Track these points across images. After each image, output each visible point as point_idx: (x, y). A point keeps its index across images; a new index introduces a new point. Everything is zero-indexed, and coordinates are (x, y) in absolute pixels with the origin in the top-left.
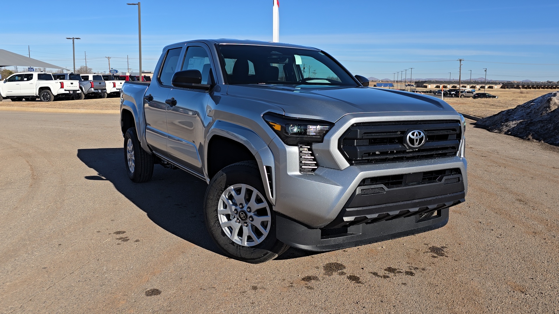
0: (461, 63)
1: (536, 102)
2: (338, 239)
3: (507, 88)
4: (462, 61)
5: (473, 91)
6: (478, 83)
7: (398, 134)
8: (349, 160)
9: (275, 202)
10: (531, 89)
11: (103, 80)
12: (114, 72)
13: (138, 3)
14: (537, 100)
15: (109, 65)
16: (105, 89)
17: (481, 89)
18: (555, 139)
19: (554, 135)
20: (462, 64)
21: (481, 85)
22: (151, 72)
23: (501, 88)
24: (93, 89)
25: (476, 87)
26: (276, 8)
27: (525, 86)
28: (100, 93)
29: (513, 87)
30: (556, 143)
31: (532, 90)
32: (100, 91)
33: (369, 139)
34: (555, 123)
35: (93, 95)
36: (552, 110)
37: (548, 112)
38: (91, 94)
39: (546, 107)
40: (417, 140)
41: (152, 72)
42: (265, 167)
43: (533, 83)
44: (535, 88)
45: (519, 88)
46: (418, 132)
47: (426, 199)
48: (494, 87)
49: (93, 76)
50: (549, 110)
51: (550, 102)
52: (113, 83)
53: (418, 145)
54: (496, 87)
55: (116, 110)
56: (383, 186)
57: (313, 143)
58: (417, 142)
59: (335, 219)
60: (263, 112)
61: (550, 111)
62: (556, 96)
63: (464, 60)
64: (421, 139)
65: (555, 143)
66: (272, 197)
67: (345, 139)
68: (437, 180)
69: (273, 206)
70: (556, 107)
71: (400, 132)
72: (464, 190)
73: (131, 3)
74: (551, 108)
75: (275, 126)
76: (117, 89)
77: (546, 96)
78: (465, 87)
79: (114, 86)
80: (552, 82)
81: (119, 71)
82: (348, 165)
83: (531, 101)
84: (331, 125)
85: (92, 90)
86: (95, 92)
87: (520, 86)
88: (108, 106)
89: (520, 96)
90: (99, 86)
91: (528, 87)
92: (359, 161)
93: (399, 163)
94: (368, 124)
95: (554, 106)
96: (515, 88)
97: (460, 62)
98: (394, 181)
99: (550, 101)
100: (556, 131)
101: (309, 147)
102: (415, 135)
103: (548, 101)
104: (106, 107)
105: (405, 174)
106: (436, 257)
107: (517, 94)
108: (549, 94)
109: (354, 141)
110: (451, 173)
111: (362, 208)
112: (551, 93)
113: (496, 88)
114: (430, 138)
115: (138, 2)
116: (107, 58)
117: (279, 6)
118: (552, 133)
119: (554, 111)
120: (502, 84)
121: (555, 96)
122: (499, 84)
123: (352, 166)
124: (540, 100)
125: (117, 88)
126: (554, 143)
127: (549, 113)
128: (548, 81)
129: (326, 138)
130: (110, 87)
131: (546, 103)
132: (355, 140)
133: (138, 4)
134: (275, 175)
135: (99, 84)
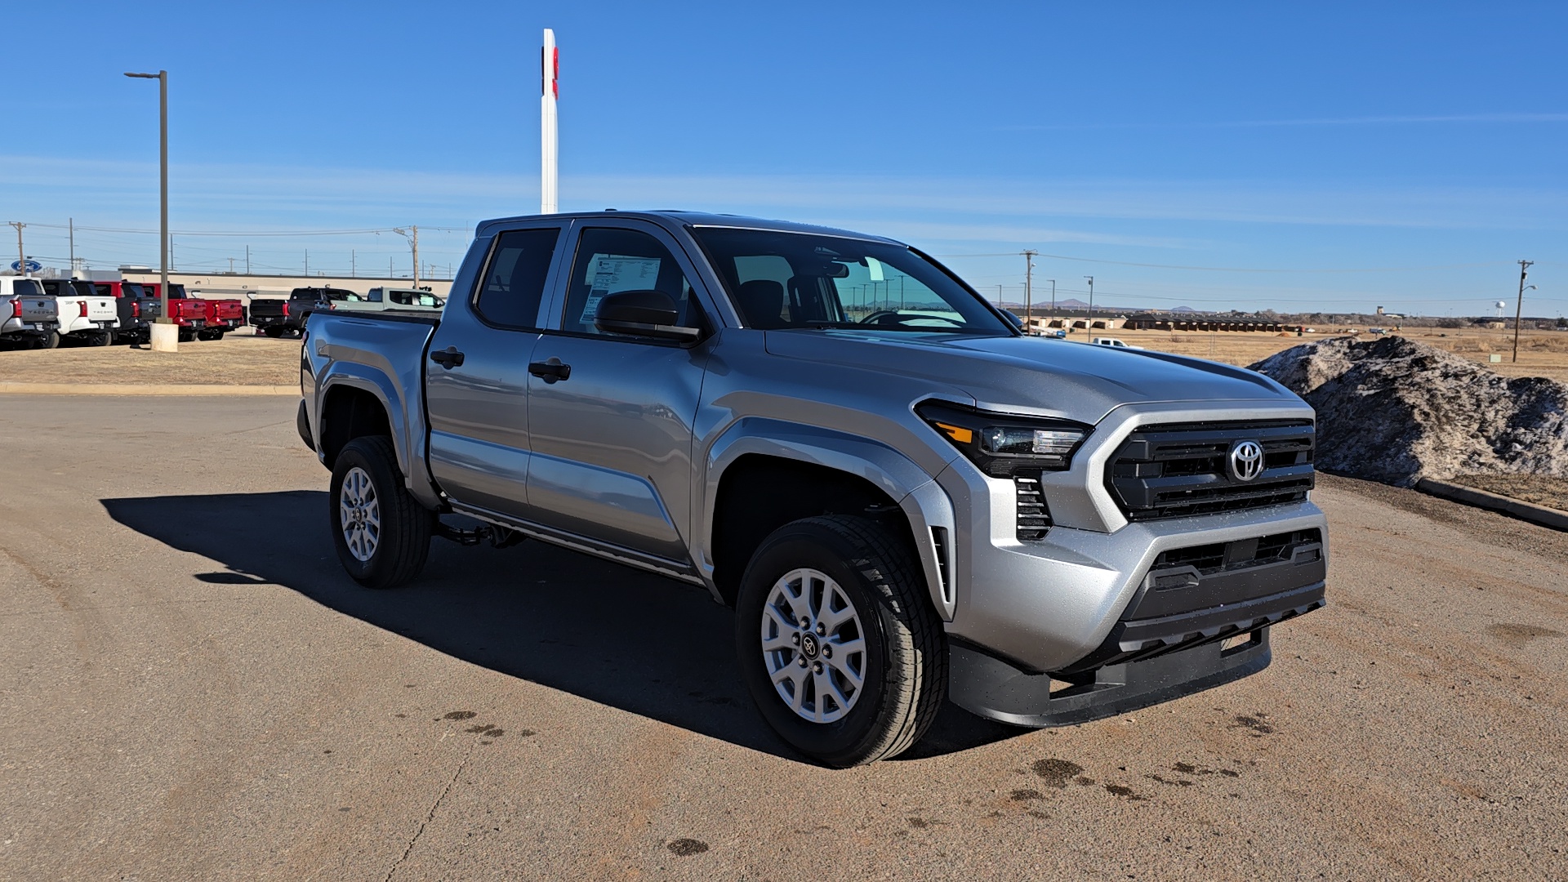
0: (1031, 261)
1: (1269, 368)
2: (1082, 697)
3: (1139, 327)
4: (1032, 256)
5: (1060, 334)
6: (1067, 314)
7: (1212, 451)
8: (1125, 511)
9: (952, 611)
10: (1196, 330)
11: (44, 293)
12: (27, 267)
13: (158, 73)
14: (1271, 363)
15: (21, 247)
16: (56, 322)
17: (1075, 329)
18: (1334, 459)
19: (1330, 450)
20: (1033, 265)
21: (1075, 320)
22: (151, 270)
23: (1125, 326)
24: (18, 322)
25: (1063, 324)
26: (549, 102)
27: (1182, 324)
28: (41, 334)
29: (1153, 324)
30: (1336, 470)
31: (1199, 332)
32: (40, 327)
33: (1165, 462)
34: (1327, 420)
35: (19, 340)
36: (1314, 388)
37: (1304, 393)
38: (14, 337)
39: (1299, 381)
40: (1249, 464)
41: (153, 271)
42: (930, 528)
43: (1200, 316)
44: (1205, 328)
45: (1168, 328)
46: (1252, 447)
47: (1264, 600)
48: (1106, 325)
49: (15, 282)
50: (1306, 388)
51: (1308, 368)
52: (79, 303)
53: (1252, 475)
54: (1112, 324)
55: (117, 383)
56: (1192, 568)
57: (1044, 472)
58: (1249, 468)
59: (1099, 648)
60: (914, 399)
61: (1309, 391)
62: (1317, 354)
63: (1036, 255)
64: (1256, 462)
65: (1333, 468)
66: (948, 600)
67: (1119, 462)
68: (1280, 556)
69: (945, 623)
70: (1323, 381)
71: (1216, 445)
72: (1325, 578)
73: (139, 73)
74: (1311, 383)
75: (953, 432)
76: (91, 322)
77: (1292, 354)
78: (1036, 323)
79: (83, 313)
80: (1243, 313)
81: (43, 264)
82: (1122, 521)
83: (1258, 366)
84: (1088, 430)
85: (16, 324)
86: (24, 331)
87: (1169, 323)
88: (85, 372)
89: (1174, 349)
90: (39, 313)
91: (1189, 326)
92: (1147, 513)
93: (1215, 517)
94: (1160, 428)
95: (1317, 377)
96: (1158, 327)
97: (1029, 259)
98: (1208, 557)
99: (1306, 366)
100: (1333, 439)
101: (1034, 481)
102: (1246, 452)
103: (1302, 365)
104: (80, 375)
105: (1231, 543)
106: (1260, 736)
107: (1166, 344)
108: (1298, 347)
109: (1136, 467)
110: (1302, 539)
111: (1154, 620)
112: (1304, 346)
113: (1112, 327)
114: (1271, 460)
115: (164, 71)
116: (14, 225)
117: (558, 97)
118: (1324, 445)
119: (1317, 390)
120: (1127, 317)
121: (1314, 353)
122: (1119, 316)
123: (1132, 524)
124: (1277, 361)
125: (92, 319)
126: (1332, 470)
127: (1307, 394)
128: (1233, 311)
129: (1077, 459)
130: (69, 314)
131: (1297, 371)
132: (1138, 465)
133: (162, 76)
134: (956, 547)
135: (38, 307)
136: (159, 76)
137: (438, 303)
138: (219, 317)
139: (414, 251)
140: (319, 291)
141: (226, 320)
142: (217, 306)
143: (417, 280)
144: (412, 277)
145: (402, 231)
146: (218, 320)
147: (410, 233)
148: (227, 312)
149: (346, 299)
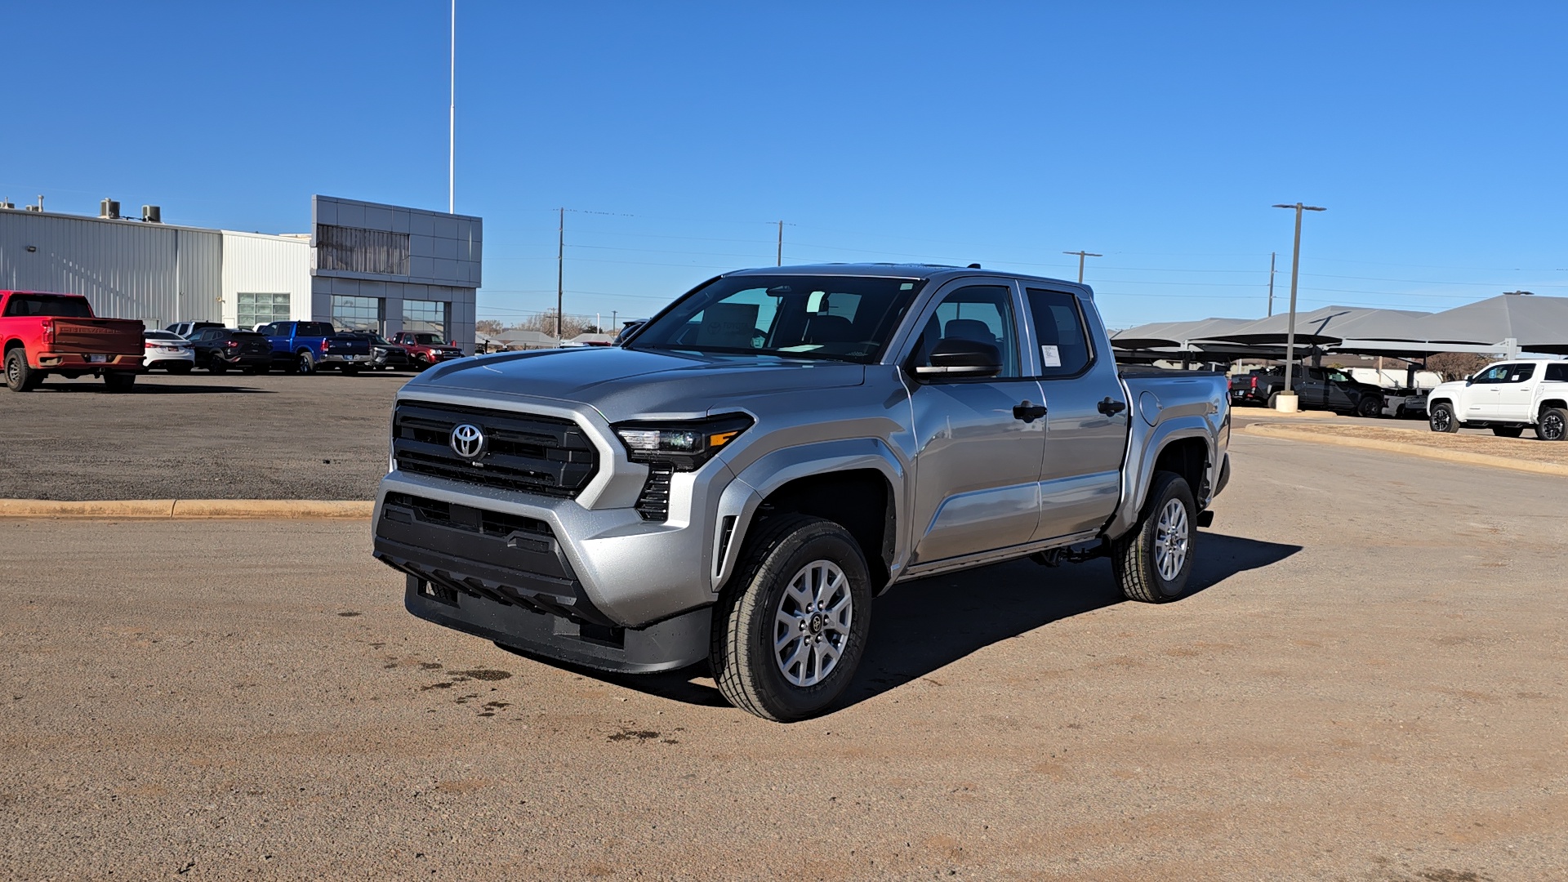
40: (465, 443)
46: (471, 429)
53: (469, 453)
56: (412, 512)
58: (465, 446)
64: (474, 443)
102: (464, 433)
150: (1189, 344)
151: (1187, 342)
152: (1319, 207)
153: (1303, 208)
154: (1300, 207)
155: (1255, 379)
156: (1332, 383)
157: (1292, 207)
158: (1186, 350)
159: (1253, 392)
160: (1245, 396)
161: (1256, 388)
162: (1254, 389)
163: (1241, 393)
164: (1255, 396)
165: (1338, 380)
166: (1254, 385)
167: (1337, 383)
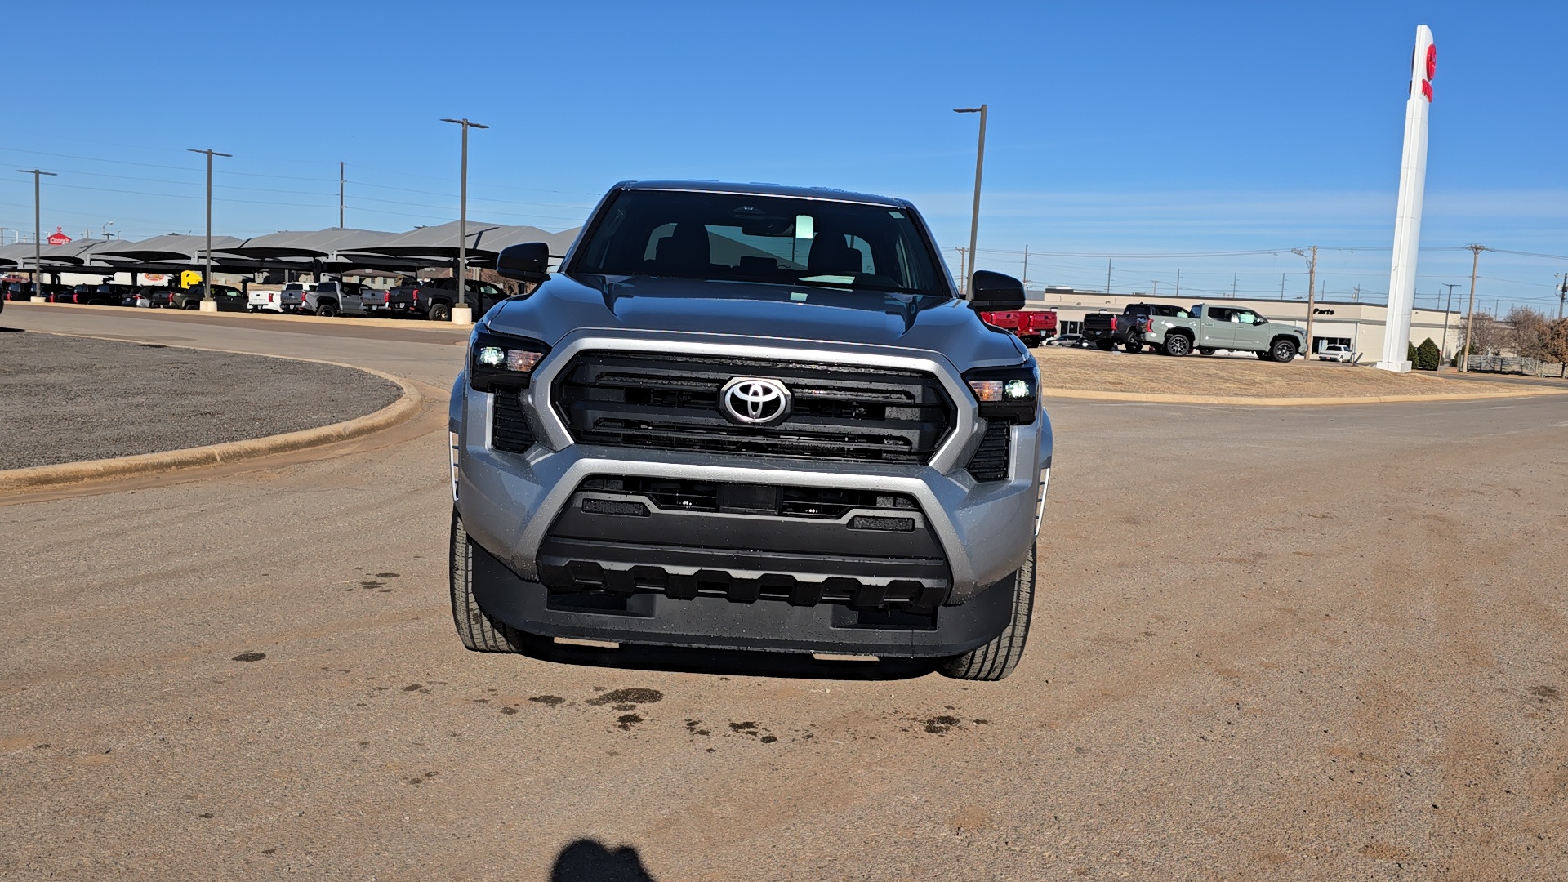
8: (574, 432)
13: (980, 108)
26: (1417, 106)
33: (625, 389)
40: (756, 404)
46: (762, 386)
53: (760, 418)
56: (644, 499)
58: (754, 409)
64: (772, 406)
73: (964, 108)
84: (548, 351)
93: (706, 455)
94: (618, 355)
102: (754, 391)
111: (587, 541)
115: (983, 106)
123: (580, 446)
129: (532, 377)
133: (983, 110)
136: (980, 110)
137: (1258, 321)
138: (1033, 327)
139: (1312, 272)
140: (1149, 308)
141: (1039, 331)
142: (1031, 317)
143: (1312, 302)
144: (1307, 299)
145: (1301, 251)
146: (1031, 330)
147: (1309, 253)
148: (1041, 323)
149: (1175, 315)
150: (338, 255)
151: (335, 253)
152: (483, 125)
153: (468, 124)
154: (465, 123)
155: (416, 291)
156: (484, 295)
157: (459, 122)
158: (335, 261)
159: (415, 305)
160: (406, 308)
161: (418, 300)
162: (415, 302)
163: (402, 305)
164: (417, 309)
165: (489, 293)
166: (415, 297)
167: (489, 295)
